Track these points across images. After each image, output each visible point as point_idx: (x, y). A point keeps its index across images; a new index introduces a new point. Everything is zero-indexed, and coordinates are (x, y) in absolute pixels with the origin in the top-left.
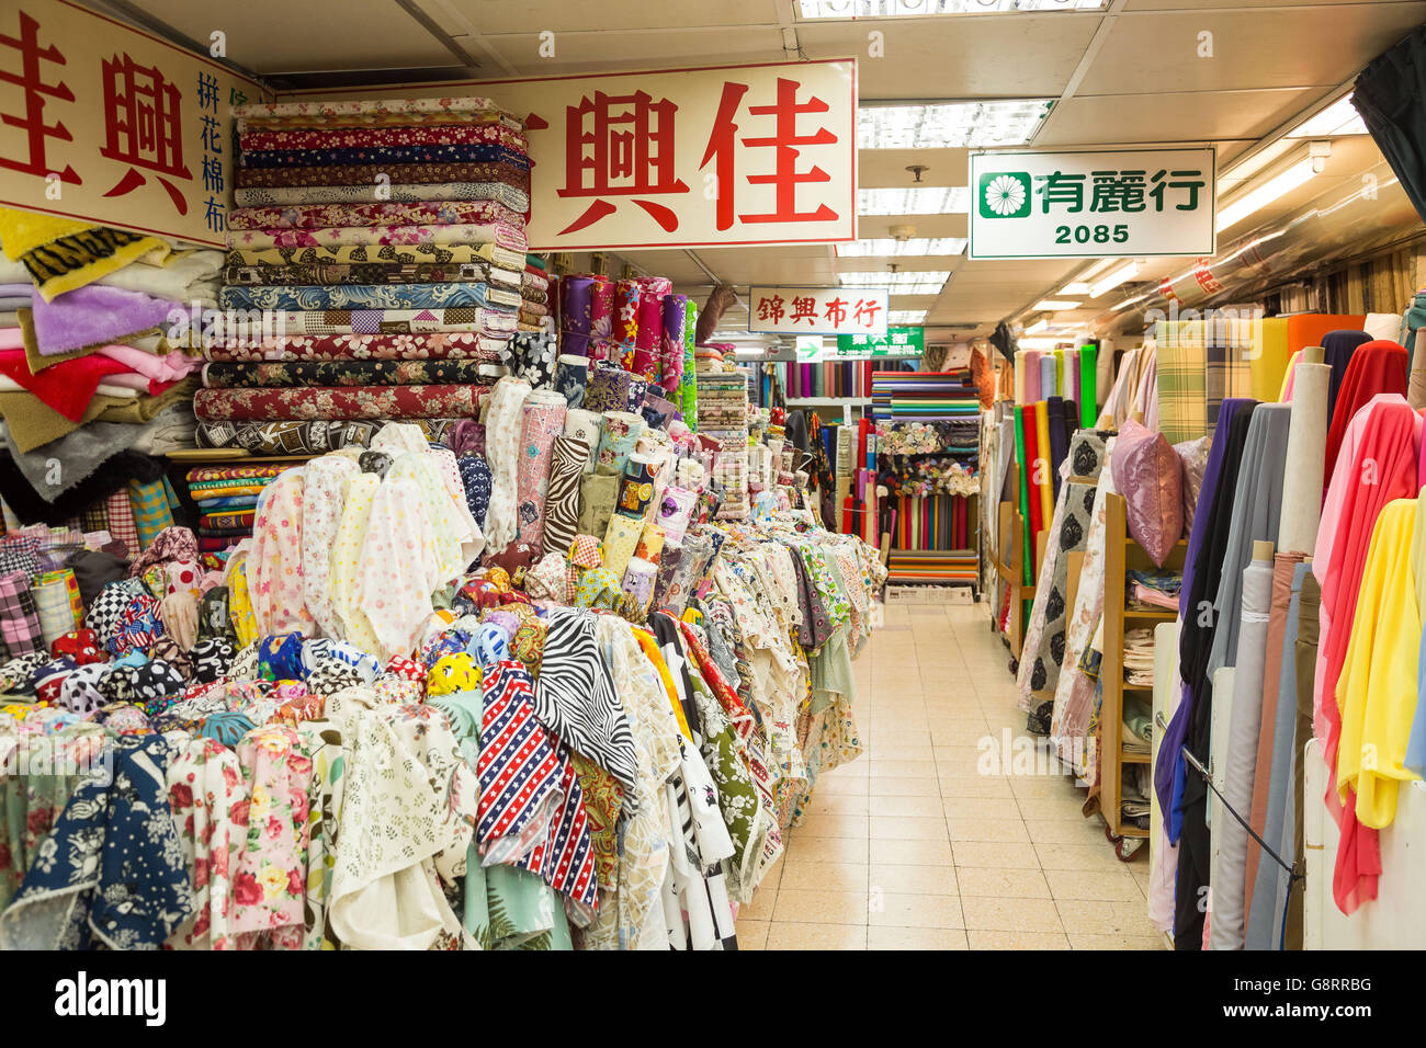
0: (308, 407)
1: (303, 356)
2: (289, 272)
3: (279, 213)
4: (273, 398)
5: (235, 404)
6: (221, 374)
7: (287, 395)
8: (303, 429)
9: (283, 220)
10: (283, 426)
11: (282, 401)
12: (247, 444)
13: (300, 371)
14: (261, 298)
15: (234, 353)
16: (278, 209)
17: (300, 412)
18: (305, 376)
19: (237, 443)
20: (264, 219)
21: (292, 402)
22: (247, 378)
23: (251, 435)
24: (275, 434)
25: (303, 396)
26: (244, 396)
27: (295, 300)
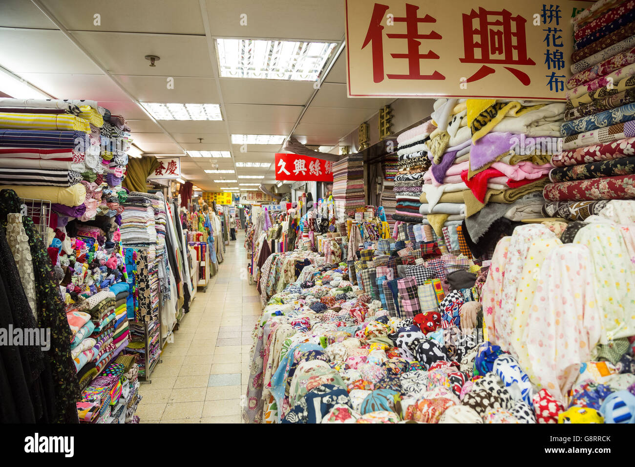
0: (595, 191)
1: (595, 157)
2: (592, 105)
3: (589, 71)
4: (577, 187)
5: (560, 192)
6: (556, 174)
7: (585, 184)
8: (591, 206)
9: (591, 74)
10: (582, 204)
11: (581, 188)
12: (564, 215)
13: (593, 167)
14: (578, 125)
15: (563, 161)
16: (589, 68)
17: (591, 194)
18: (595, 170)
19: (559, 215)
20: (582, 77)
21: (587, 189)
22: (568, 175)
23: (565, 210)
24: (576, 209)
25: (592, 184)
26: (564, 186)
27: (594, 122)
